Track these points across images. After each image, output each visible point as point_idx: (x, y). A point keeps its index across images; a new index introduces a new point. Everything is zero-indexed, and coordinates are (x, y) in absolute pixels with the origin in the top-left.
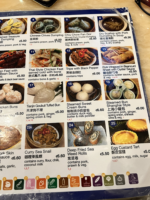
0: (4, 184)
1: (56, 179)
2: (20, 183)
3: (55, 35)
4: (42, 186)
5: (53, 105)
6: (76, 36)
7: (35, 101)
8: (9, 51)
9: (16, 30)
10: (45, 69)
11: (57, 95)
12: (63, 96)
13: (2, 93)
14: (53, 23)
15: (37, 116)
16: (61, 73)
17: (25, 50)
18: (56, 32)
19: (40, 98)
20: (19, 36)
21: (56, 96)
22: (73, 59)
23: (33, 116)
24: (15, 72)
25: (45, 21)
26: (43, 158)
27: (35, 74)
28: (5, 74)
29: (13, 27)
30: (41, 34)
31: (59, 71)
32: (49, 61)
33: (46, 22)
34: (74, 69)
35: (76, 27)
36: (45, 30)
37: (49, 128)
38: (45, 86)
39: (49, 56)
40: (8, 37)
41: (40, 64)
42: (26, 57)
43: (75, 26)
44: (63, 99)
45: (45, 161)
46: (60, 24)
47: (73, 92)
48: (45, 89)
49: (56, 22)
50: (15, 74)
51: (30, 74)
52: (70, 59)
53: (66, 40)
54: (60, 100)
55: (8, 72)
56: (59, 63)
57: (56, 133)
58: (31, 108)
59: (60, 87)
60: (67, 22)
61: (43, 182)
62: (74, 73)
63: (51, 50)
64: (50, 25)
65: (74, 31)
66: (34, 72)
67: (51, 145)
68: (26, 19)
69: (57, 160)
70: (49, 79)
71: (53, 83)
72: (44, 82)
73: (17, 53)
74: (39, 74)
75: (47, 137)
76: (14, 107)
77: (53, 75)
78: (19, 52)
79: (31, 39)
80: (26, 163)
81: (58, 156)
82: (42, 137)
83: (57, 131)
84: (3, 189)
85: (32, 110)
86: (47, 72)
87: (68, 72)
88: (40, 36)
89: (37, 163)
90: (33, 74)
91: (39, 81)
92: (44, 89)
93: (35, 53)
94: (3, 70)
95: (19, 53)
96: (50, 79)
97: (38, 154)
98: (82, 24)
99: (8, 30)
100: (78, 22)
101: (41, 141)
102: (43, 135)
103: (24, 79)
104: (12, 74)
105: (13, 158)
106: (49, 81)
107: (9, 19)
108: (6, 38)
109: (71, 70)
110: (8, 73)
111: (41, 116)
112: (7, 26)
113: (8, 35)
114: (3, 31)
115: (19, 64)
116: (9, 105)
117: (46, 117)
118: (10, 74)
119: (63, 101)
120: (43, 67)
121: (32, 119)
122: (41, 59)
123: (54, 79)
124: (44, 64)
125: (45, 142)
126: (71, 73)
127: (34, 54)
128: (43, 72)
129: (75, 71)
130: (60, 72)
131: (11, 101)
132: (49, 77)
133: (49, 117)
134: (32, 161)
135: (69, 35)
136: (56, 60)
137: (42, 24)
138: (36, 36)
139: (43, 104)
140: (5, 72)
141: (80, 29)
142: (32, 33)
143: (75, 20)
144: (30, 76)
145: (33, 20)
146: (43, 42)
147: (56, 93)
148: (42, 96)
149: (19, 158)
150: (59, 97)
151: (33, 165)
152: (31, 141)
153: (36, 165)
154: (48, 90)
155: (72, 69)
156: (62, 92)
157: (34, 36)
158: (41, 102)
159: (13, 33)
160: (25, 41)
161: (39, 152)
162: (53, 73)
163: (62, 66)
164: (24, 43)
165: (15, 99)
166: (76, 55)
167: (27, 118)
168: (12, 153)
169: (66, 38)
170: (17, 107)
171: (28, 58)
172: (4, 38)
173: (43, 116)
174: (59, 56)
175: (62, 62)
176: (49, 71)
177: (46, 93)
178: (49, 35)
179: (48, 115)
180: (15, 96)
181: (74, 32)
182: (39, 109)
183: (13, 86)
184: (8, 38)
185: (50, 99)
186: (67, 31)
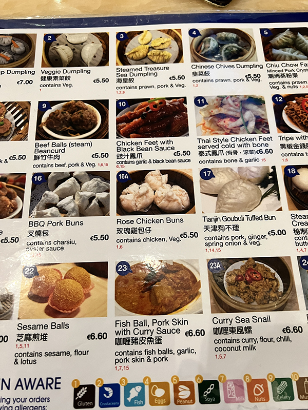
0: (176, 391)
1: (289, 381)
2: (210, 389)
3: (244, 67)
4: (259, 397)
5: (261, 218)
6: (290, 68)
7: (220, 208)
8: (149, 99)
9: (159, 54)
10: (233, 140)
11: (266, 195)
12: (279, 198)
13: (146, 190)
14: (236, 41)
15: (228, 241)
16: (268, 148)
17: (185, 98)
18: (246, 60)
19: (230, 201)
20: (167, 68)
21: (265, 199)
22: (291, 118)
23: (219, 241)
24: (167, 146)
25: (219, 35)
26: (255, 334)
27: (211, 149)
28: (148, 149)
29: (153, 48)
30: (214, 64)
31: (265, 142)
32: (240, 122)
33: (221, 37)
34: (295, 139)
35: (287, 49)
36: (223, 55)
37: (260, 268)
38: (238, 176)
39: (239, 111)
40: (144, 69)
41: (221, 128)
42: (188, 113)
43: (285, 46)
44: (280, 204)
45: (259, 340)
46: (252, 43)
47: (302, 190)
48: (239, 182)
49: (242, 38)
50: (169, 148)
51: (202, 150)
52: (285, 117)
53: (271, 76)
54: (275, 206)
55: (152, 146)
56: (261, 125)
57: (276, 280)
58: (213, 223)
59: (270, 177)
60: (268, 37)
61: (261, 386)
62: (296, 146)
63: (241, 98)
64: (230, 44)
65: (285, 56)
66: (209, 144)
67: (268, 306)
68: (179, 30)
69: (287, 339)
70: (244, 161)
71: (254, 170)
72: (235, 166)
73: (167, 104)
74: (221, 149)
75: (257, 288)
76: (175, 220)
77: (252, 152)
78: (171, 101)
79: (195, 74)
80: (218, 345)
81: (286, 330)
82: (245, 288)
83: (277, 276)
84: (176, 403)
85: (215, 228)
86: (239, 146)
87: (283, 146)
88: (212, 67)
89: (242, 345)
90: (208, 149)
91: (223, 165)
92: (236, 183)
93: (206, 103)
94: (142, 140)
95: (171, 103)
96: (247, 161)
97: (241, 324)
98: (300, 43)
99: (141, 54)
100: (291, 38)
101: (246, 295)
102: (247, 282)
103: (189, 160)
104: (162, 149)
105: (189, 333)
106: (243, 164)
107: (142, 32)
108: (139, 72)
109: (290, 142)
110: (154, 148)
111: (237, 241)
112: (140, 46)
113: (143, 66)
114: (131, 56)
115: (175, 128)
116: (164, 217)
117: (248, 243)
118: (157, 149)
119: (280, 209)
120: (227, 134)
121: (218, 247)
122: (222, 116)
123: (256, 160)
124: (229, 127)
125: (254, 300)
126: (290, 146)
127: (205, 106)
128: (230, 146)
129: (299, 142)
130: (267, 145)
131: (167, 208)
132: (244, 157)
133: (254, 243)
134: (231, 341)
135: (275, 66)
136: (254, 118)
137: (213, 43)
138: (205, 67)
139: (239, 215)
140: (148, 146)
141: (297, 52)
142: (196, 61)
143: (285, 34)
144: (201, 153)
145: (194, 33)
146: (222, 81)
147: (263, 191)
148: (234, 198)
149: (200, 333)
150: (271, 199)
151: (235, 349)
152: (222, 297)
153: (241, 348)
154: (244, 185)
155: (292, 138)
156: (276, 188)
157: (200, 67)
158: (232, 210)
159: (154, 60)
160: (181, 78)
161: (242, 320)
162: (252, 148)
163: (269, 132)
164: (181, 82)
165: (175, 202)
166: (296, 109)
167: (208, 245)
168: (185, 322)
169: (271, 73)
170: (181, 220)
171: (194, 115)
172: (135, 73)
173: (242, 241)
174: (260, 110)
175: (267, 123)
176: (241, 143)
177: (242, 192)
178: (233, 67)
179: (253, 240)
180: (175, 197)
181: (284, 60)
182: (231, 227)
183: (167, 175)
184: (144, 71)
185: (252, 205)
186: (269, 57)
